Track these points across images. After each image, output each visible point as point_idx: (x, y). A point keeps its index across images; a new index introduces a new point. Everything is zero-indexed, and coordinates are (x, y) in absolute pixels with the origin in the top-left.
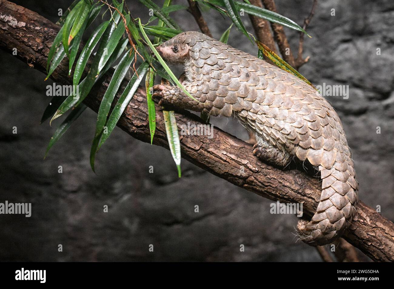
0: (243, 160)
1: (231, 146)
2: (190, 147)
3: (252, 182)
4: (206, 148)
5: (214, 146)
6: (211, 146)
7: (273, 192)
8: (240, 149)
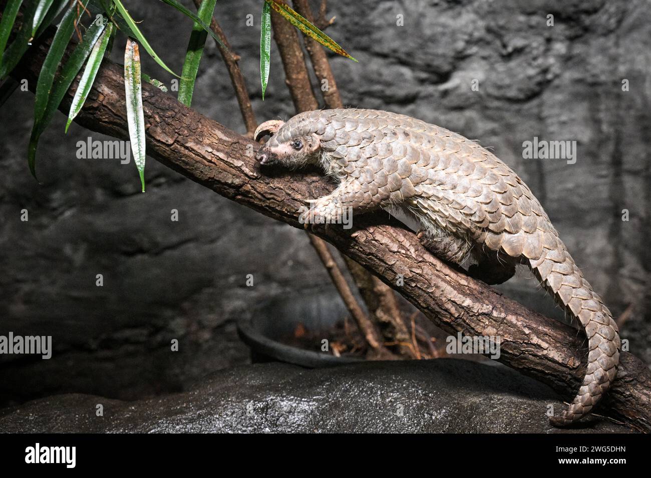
0: (235, 161)
1: (220, 140)
2: (159, 140)
3: (249, 192)
4: (182, 142)
5: (194, 140)
6: (189, 140)
7: (277, 208)
8: (231, 145)
